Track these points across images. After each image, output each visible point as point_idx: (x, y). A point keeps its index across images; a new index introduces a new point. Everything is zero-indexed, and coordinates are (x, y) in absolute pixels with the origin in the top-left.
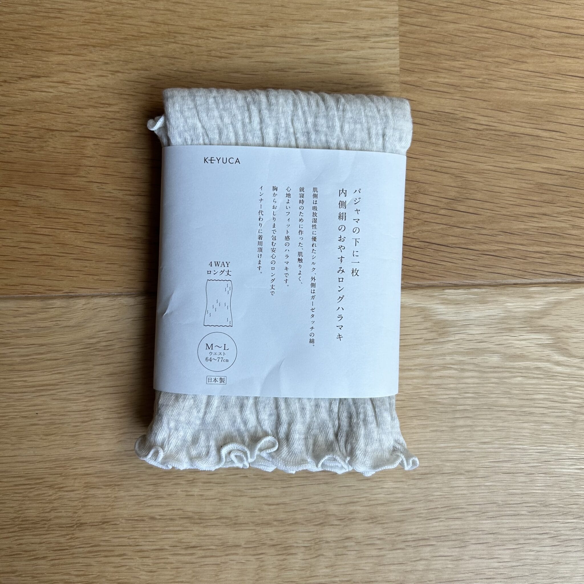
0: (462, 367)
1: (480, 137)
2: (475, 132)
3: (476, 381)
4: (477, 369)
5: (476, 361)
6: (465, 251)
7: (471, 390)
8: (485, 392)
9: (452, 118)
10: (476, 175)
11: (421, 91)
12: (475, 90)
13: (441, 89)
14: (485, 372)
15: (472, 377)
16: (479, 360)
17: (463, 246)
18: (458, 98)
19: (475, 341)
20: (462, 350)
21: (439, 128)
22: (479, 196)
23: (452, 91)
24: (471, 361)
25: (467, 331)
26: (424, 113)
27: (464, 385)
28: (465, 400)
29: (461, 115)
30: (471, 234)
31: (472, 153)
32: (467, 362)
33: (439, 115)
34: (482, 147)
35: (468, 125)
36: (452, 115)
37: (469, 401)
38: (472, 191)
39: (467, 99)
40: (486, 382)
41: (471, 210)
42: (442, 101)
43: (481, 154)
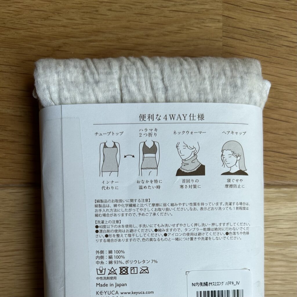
0: (272, 257)
1: (292, 53)
2: (288, 48)
3: (284, 269)
4: (284, 259)
5: (284, 252)
6: (277, 154)
7: (280, 277)
8: (291, 280)
9: (268, 36)
10: (288, 87)
11: (241, 11)
12: (289, 11)
13: (259, 9)
14: (291, 262)
15: (281, 266)
16: (286, 251)
17: (276, 150)
18: (274, 18)
19: (284, 235)
20: (272, 242)
21: (257, 44)
22: (290, 106)
23: (268, 11)
24: (280, 252)
25: (277, 226)
26: (243, 30)
27: (272, 273)
28: (274, 286)
29: (276, 33)
30: (282, 140)
31: (285, 68)
32: (276, 253)
33: (256, 32)
34: (294, 62)
35: (282, 42)
36: (268, 33)
37: (277, 287)
38: (284, 102)
39: (281, 19)
40: (292, 270)
41: (283, 118)
42: (259, 19)
43: (292, 69)
